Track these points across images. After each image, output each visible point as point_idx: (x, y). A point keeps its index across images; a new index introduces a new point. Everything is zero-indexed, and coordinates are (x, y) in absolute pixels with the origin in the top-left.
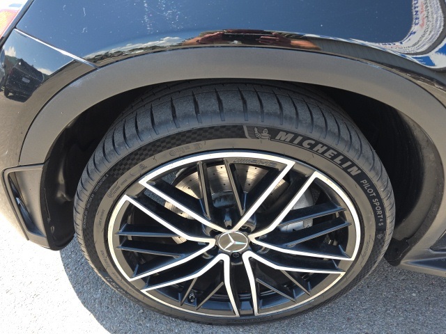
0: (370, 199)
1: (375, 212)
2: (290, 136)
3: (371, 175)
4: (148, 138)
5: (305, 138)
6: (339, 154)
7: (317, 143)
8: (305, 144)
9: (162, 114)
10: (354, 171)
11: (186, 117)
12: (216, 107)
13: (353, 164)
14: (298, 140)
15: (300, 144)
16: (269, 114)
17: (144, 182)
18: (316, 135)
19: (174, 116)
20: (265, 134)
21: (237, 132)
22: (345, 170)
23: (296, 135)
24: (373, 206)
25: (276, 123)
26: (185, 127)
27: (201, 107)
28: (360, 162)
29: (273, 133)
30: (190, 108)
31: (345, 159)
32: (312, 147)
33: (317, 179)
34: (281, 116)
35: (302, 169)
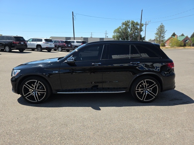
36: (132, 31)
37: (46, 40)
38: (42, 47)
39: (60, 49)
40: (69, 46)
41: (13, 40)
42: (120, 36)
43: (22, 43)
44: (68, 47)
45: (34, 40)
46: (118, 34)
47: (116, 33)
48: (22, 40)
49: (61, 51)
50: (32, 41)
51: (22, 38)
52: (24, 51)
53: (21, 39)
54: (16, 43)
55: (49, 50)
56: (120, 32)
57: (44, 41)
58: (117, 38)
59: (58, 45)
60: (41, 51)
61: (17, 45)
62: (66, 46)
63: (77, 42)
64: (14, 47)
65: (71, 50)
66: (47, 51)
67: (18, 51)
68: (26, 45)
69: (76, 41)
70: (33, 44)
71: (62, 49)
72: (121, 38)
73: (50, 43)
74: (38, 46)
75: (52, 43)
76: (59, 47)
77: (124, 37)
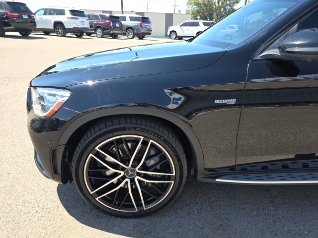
0: (171, 148)
1: (174, 153)
2: (140, 129)
3: (168, 139)
4: (98, 133)
5: (145, 129)
6: (156, 133)
7: (148, 130)
8: (145, 131)
9: (102, 126)
10: (162, 139)
11: (109, 126)
12: (118, 122)
13: (161, 137)
14: (142, 130)
15: (143, 131)
16: (133, 123)
17: (97, 148)
18: (147, 128)
19: (106, 126)
20: (133, 129)
21: (124, 129)
22: (159, 138)
23: (142, 129)
24: (173, 151)
25: (135, 126)
26: (109, 129)
27: (114, 123)
28: (163, 135)
29: (135, 128)
30: (110, 123)
31: (158, 135)
32: (147, 132)
33: (152, 142)
34: (136, 124)
35: (146, 140)
36: (220, 3)
37: (73, 12)
38: (67, 27)
39: (99, 32)
40: (117, 25)
41: (6, 9)
42: (198, 12)
43: (25, 17)
44: (115, 27)
45: (48, 12)
46: (195, 8)
47: (190, 6)
48: (24, 10)
49: (102, 37)
50: (45, 14)
51: (23, 5)
52: (30, 35)
53: (22, 8)
54: (13, 16)
55: (79, 33)
56: (198, 4)
57: (68, 14)
58: (194, 14)
59: (96, 24)
60: (64, 36)
61: (14, 20)
62: (111, 27)
63: (132, 19)
64: (8, 24)
65: (121, 34)
66: (75, 36)
67: (18, 34)
68: (33, 22)
69: (130, 17)
70: (46, 22)
71: (103, 32)
72: (200, 16)
73: (80, 19)
74: (58, 24)
75: (85, 19)
76: (97, 27)
77: (206, 14)
